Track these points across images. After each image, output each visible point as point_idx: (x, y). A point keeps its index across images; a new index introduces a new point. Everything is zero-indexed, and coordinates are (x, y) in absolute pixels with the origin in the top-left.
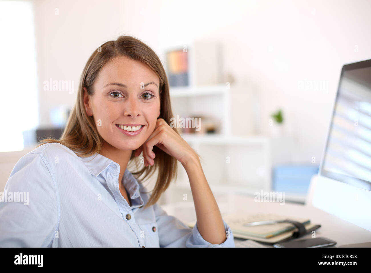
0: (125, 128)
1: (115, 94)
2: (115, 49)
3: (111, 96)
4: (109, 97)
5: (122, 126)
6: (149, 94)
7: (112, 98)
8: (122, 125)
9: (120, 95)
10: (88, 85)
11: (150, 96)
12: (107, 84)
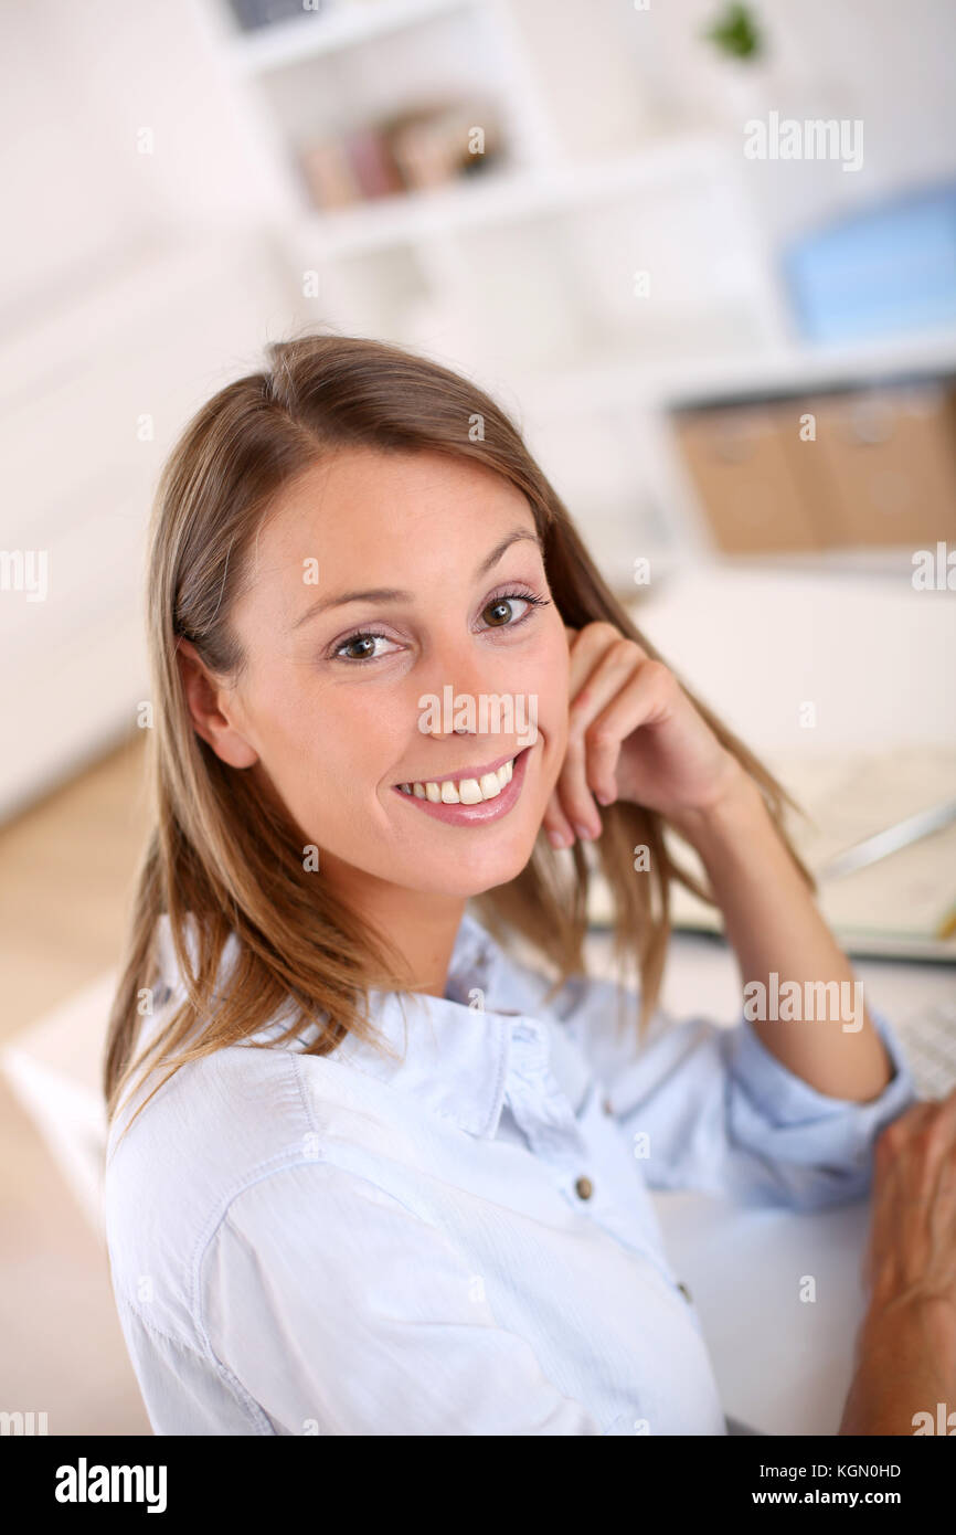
0: (449, 794)
1: (356, 646)
2: (294, 426)
3: (342, 659)
4: (335, 666)
5: (429, 786)
6: (513, 597)
7: (350, 668)
8: (432, 781)
9: (380, 646)
10: (204, 630)
11: (518, 608)
12: (308, 606)
